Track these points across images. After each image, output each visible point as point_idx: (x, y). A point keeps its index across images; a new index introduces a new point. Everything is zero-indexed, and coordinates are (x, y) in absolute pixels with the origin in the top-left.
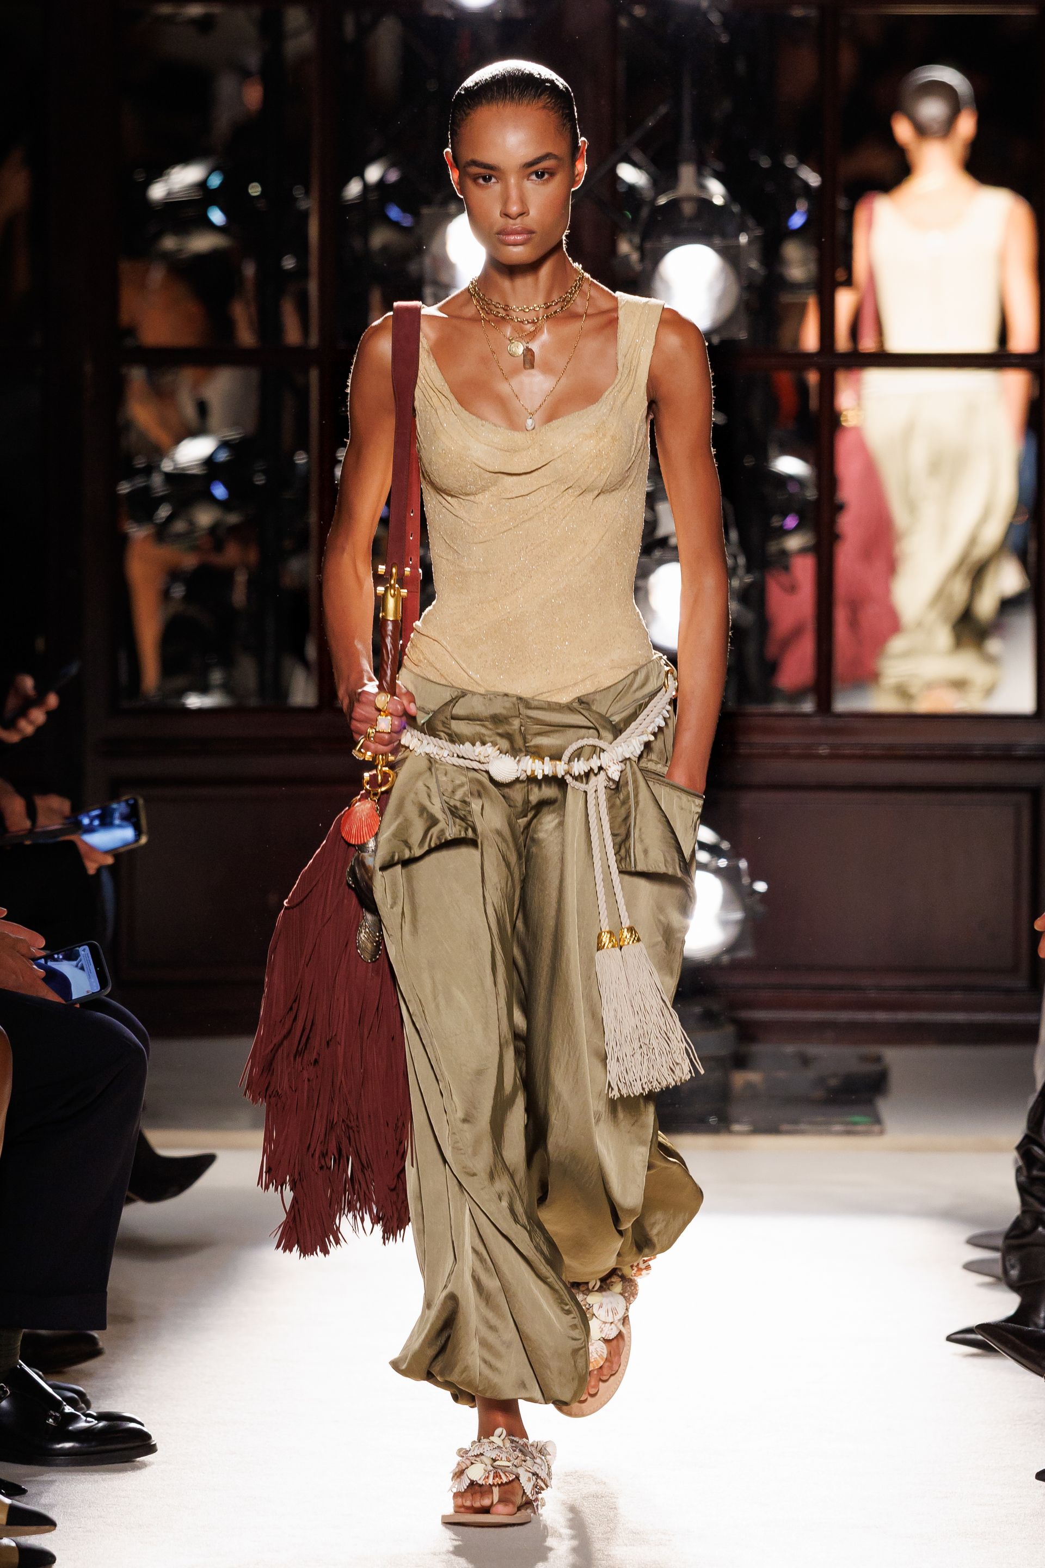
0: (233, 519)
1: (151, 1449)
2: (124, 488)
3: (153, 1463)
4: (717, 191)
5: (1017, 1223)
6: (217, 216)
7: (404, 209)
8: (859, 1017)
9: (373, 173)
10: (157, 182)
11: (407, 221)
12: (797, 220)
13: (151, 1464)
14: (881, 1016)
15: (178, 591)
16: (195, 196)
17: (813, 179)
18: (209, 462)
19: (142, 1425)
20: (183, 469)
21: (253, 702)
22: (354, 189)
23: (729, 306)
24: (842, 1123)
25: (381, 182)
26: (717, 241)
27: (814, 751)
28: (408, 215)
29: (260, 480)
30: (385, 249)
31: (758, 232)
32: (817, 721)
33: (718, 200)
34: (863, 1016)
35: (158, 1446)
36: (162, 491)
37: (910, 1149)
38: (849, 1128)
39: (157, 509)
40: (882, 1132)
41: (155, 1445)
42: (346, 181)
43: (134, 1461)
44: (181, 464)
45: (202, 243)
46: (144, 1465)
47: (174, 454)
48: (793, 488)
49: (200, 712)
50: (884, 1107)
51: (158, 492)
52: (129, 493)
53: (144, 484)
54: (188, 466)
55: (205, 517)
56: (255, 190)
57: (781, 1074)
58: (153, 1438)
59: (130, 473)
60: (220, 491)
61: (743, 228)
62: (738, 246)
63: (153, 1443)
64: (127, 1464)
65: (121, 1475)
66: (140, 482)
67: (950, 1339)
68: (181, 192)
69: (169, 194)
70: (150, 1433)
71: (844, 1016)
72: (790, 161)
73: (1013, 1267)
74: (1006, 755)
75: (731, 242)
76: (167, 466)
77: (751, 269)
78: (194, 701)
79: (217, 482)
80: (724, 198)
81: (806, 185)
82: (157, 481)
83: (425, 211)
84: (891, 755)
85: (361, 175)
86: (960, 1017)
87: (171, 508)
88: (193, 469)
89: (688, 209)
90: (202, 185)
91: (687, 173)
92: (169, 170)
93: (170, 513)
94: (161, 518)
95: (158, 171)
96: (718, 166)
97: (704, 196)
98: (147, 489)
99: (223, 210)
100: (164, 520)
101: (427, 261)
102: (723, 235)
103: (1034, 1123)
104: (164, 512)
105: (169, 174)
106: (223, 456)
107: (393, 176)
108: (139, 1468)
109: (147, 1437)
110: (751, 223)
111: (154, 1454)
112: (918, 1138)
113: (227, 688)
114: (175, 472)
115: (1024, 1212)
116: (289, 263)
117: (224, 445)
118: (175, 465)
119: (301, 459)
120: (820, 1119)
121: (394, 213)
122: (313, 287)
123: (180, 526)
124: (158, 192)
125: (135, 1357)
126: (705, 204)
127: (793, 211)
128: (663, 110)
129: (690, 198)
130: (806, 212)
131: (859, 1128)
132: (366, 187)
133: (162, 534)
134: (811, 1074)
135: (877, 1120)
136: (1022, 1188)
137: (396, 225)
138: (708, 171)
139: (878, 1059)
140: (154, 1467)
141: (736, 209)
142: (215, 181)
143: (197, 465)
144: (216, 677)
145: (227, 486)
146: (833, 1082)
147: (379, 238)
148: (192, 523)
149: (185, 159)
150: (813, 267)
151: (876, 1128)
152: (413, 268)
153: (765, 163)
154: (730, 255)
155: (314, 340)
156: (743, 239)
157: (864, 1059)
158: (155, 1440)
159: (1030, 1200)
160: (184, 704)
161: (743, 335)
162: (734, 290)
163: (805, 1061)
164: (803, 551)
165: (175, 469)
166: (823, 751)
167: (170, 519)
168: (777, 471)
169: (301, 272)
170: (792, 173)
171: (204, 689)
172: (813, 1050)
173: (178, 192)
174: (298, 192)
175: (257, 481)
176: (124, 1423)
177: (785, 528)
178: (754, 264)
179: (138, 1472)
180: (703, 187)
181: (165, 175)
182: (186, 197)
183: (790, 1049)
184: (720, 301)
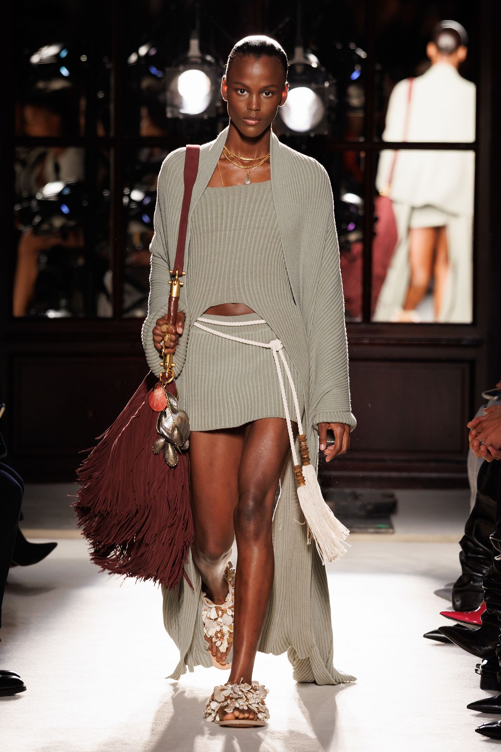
0: (72, 223)
1: (23, 689)
2: (17, 208)
3: (24, 696)
4: (314, 61)
5: (460, 579)
6: (65, 72)
7: (159, 69)
8: (383, 475)
9: (143, 51)
10: (35, 54)
11: (160, 74)
12: (355, 75)
13: (23, 696)
14: (394, 474)
15: (44, 259)
16: (53, 61)
17: (362, 54)
18: (60, 195)
19: (19, 677)
20: (47, 198)
21: (81, 315)
22: (133, 58)
23: (319, 117)
24: (374, 528)
25: (147, 54)
26: (314, 85)
27: (361, 342)
28: (160, 72)
29: (85, 204)
30: (149, 88)
31: (334, 81)
32: (363, 326)
33: (314, 65)
34: (385, 474)
35: (27, 687)
36: (37, 209)
37: (408, 541)
38: (378, 530)
39: (34, 218)
40: (393, 533)
41: (25, 687)
42: (130, 55)
43: (15, 695)
44: (45, 196)
45: (57, 85)
46: (19, 697)
47: (42, 191)
48: (352, 210)
49: (55, 319)
50: (395, 520)
51: (34, 210)
52: (20, 210)
53: (27, 205)
54: (49, 197)
55: (58, 222)
56: (84, 58)
57: (344, 503)
58: (24, 684)
59: (20, 200)
60: (65, 209)
61: (326, 79)
62: (324, 88)
63: (24, 686)
64: (11, 697)
65: (8, 702)
66: (25, 204)
67: (425, 636)
68: (47, 59)
69: (41, 60)
70: (23, 681)
71: (376, 474)
72: (352, 46)
73: (458, 601)
74: (457, 344)
75: (320, 86)
76: (39, 197)
77: (330, 100)
78: (52, 314)
79: (64, 205)
80: (317, 64)
81: (359, 57)
82: (34, 204)
83: (167, 69)
84: (400, 343)
85: (137, 51)
86: (434, 475)
87: (40, 217)
88: (52, 198)
89: (299, 69)
90: (57, 56)
91: (299, 51)
92: (41, 49)
93: (40, 220)
94: (36, 223)
95: (36, 49)
96: (313, 47)
97: (307, 63)
98: (29, 208)
99: (68, 68)
100: (37, 224)
101: (168, 95)
102: (317, 83)
103: (468, 530)
104: (37, 220)
105: (41, 50)
106: (67, 192)
107: (153, 52)
108: (17, 699)
109: (22, 683)
110: (330, 76)
111: (25, 692)
112: (412, 535)
113: (68, 308)
114: (42, 199)
115: (463, 574)
116: (101, 95)
117: (67, 186)
118: (43, 196)
119: (106, 193)
120: (362, 526)
121: (154, 70)
122: (112, 107)
123: (45, 227)
124: (35, 59)
125: (16, 643)
126: (308, 67)
127: (353, 71)
128: (287, 20)
129: (300, 64)
130: (360, 71)
131: (382, 530)
132: (139, 57)
133: (36, 230)
134: (358, 503)
135: (391, 527)
136: (462, 562)
137: (154, 77)
138: (309, 50)
139: (392, 496)
140: (24, 698)
141: (323, 69)
142: (64, 54)
143: (53, 196)
144: (63, 302)
145: (69, 207)
146: (369, 507)
147: (146, 83)
148: (51, 225)
149: (49, 43)
150: (363, 99)
151: (391, 530)
152: (161, 98)
153: (339, 46)
154: (320, 92)
155: (112, 134)
156: (327, 84)
157: (385, 496)
158: (25, 684)
159: (467, 568)
160: (47, 316)
161: (326, 133)
162: (322, 110)
163: (356, 497)
164: (357, 241)
165: (43, 198)
166: (366, 341)
167: (40, 223)
168: (344, 201)
169: (107, 99)
170: (353, 52)
171: (57, 309)
172: (359, 491)
173: (46, 59)
174: (105, 60)
175: (84, 204)
176: (10, 676)
177: (349, 229)
178: (332, 97)
179: (17, 700)
180: (307, 58)
181: (39, 51)
182: (49, 62)
183: (348, 490)
184: (315, 115)
